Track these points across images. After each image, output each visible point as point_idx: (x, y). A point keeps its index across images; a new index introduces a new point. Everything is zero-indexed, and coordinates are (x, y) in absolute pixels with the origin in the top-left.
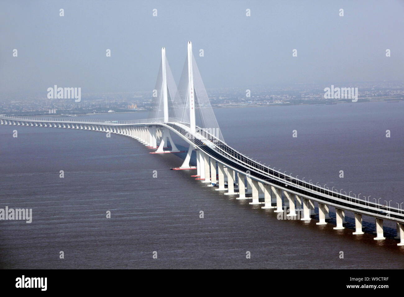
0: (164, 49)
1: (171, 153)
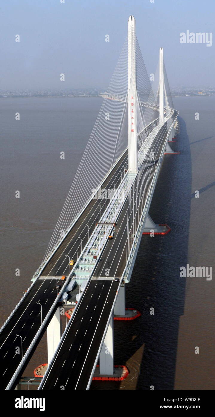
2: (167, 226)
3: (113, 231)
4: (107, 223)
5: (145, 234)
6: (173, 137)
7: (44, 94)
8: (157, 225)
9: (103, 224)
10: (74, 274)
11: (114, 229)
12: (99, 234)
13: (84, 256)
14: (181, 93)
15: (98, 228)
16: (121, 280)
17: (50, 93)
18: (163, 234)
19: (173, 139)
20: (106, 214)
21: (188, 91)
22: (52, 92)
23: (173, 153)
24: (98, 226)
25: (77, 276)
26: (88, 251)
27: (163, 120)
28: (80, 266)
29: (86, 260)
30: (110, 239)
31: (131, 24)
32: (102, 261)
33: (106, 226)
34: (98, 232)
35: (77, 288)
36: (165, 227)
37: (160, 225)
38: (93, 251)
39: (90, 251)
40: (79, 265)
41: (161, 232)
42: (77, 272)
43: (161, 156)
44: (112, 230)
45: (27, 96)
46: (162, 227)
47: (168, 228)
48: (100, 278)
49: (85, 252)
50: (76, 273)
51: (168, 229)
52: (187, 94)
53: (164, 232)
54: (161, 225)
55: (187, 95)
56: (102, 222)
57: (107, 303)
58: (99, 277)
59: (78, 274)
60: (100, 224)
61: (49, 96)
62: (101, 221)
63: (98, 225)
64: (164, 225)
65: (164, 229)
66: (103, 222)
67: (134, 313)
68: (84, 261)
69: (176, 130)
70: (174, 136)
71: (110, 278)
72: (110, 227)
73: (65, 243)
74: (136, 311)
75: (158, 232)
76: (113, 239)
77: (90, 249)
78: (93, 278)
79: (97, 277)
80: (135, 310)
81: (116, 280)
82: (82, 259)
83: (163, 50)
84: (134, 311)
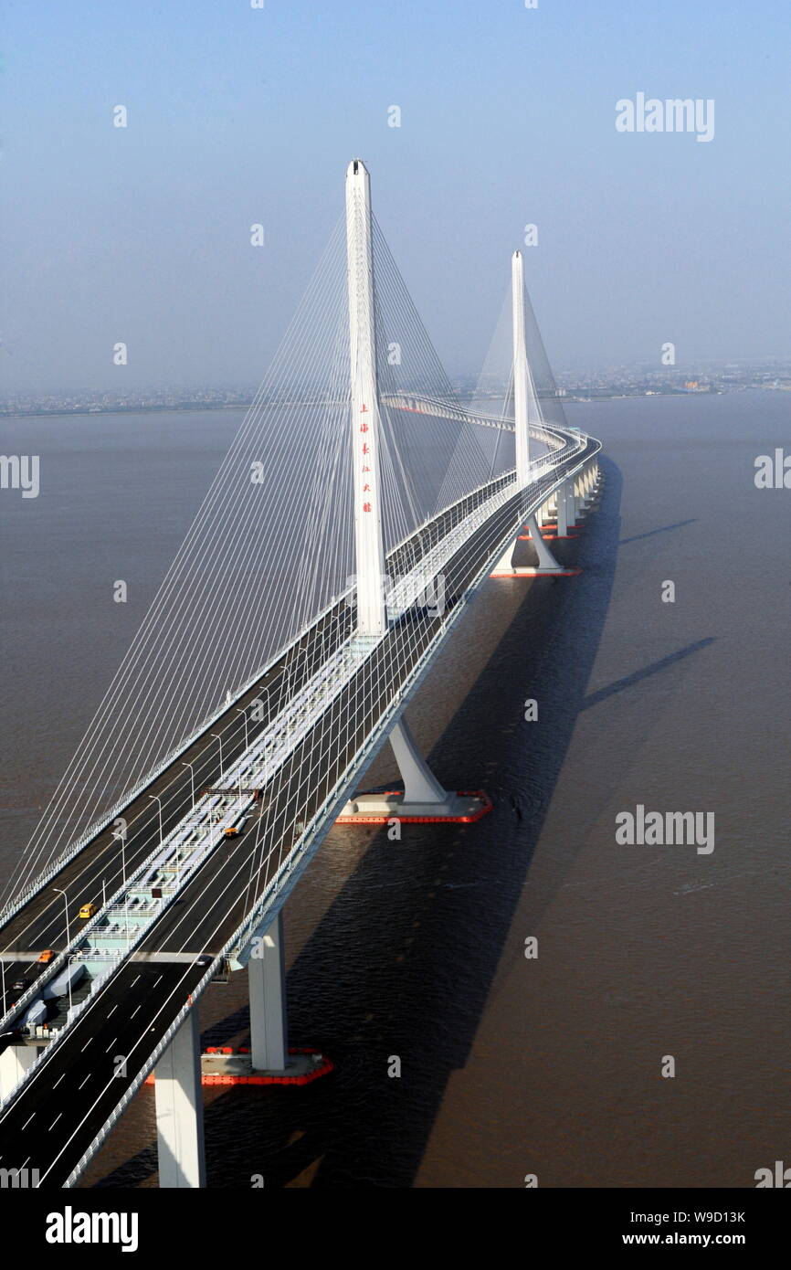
0: (517, 256)
1: (538, 577)
2: (481, 797)
3: (248, 814)
4: (236, 792)
5: (410, 820)
6: (573, 524)
7: (215, 399)
8: (451, 793)
9: (227, 792)
10: (84, 945)
11: (252, 808)
12: (201, 822)
13: (133, 890)
14: (632, 386)
15: (206, 805)
16: (216, 962)
17: (234, 396)
18: (465, 819)
19: (569, 528)
20: (243, 762)
21: (656, 381)
22: (239, 393)
23: (559, 571)
24: (208, 799)
25: (93, 950)
26: (149, 874)
27: (526, 473)
28: (113, 921)
29: (136, 901)
30: (230, 838)
31: (356, 184)
32: (180, 906)
33: (231, 801)
34: (201, 817)
35: (84, 989)
36: (477, 799)
37: (460, 795)
38: (167, 875)
39: (158, 873)
40: (109, 918)
41: (458, 815)
42: (95, 939)
43: (474, 584)
44: (247, 809)
45: (158, 409)
46: (468, 799)
47: (484, 803)
48: (159, 957)
49: (139, 878)
50: (91, 941)
51: (485, 805)
52: (652, 389)
53: (471, 816)
54: (465, 793)
55: (649, 393)
56: (222, 788)
57: (153, 1030)
58: (156, 954)
59: (100, 943)
60: (214, 792)
61: (225, 406)
62: (222, 784)
63: (206, 795)
64: (474, 793)
65: (471, 804)
66: (226, 786)
67: (312, 1062)
68: (127, 904)
69: (587, 503)
70: (576, 520)
71: (187, 954)
72: (243, 802)
73: (92, 852)
74: (319, 1057)
75: (453, 815)
76: (240, 838)
77: (157, 870)
78: (137, 957)
79: (149, 954)
80: (317, 1054)
81: (201, 963)
82: (121, 900)
83: (523, 257)
84: (313, 1056)
